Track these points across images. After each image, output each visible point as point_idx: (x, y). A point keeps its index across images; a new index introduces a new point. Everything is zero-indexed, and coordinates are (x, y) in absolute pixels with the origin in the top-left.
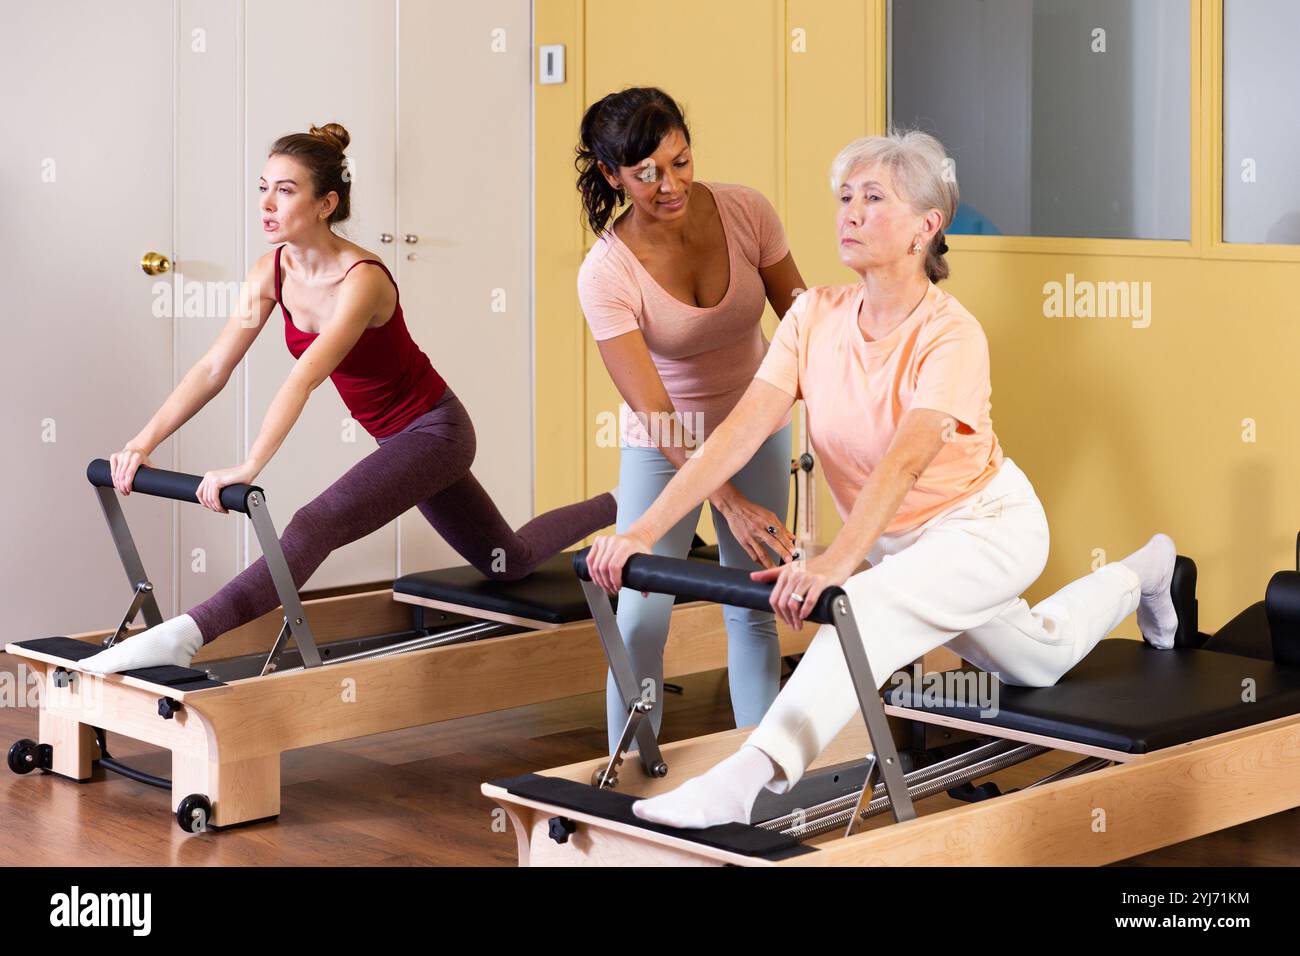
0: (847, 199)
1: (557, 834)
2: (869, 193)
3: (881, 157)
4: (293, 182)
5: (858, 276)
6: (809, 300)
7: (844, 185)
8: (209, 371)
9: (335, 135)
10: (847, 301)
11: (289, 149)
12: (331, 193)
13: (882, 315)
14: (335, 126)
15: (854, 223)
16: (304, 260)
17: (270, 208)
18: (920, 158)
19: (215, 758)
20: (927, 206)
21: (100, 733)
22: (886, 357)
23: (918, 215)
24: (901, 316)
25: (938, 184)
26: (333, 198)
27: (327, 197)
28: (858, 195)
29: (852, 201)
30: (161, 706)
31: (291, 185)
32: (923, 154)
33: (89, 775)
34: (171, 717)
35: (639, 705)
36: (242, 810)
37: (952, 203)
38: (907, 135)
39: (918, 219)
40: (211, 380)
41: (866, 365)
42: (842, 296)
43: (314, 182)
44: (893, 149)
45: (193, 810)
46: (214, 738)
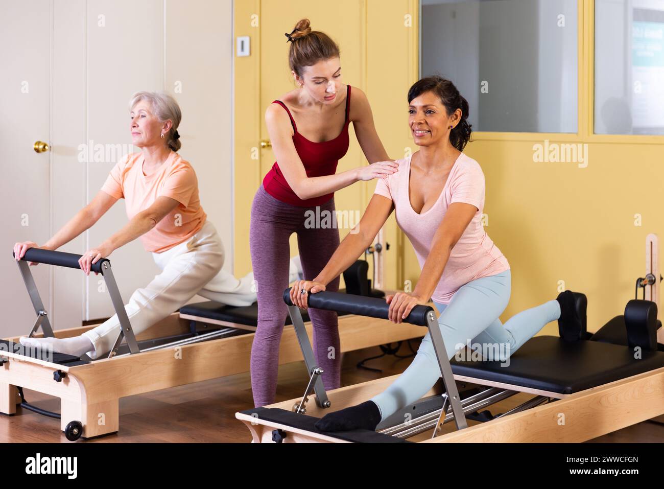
1: (277, 438)
19: (85, 401)
21: (20, 389)
30: (55, 375)
33: (14, 412)
34: (61, 381)
35: (317, 370)
36: (99, 429)
45: (73, 429)
46: (84, 391)
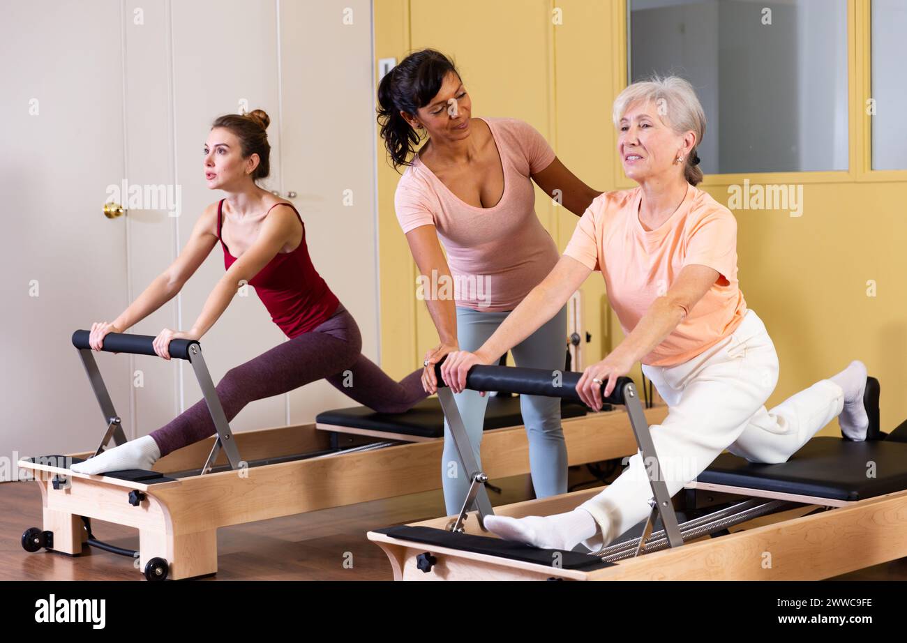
0: (625, 129)
1: (423, 565)
2: (642, 123)
3: (649, 96)
4: (227, 146)
5: (637, 184)
6: (602, 203)
7: (623, 119)
8: (168, 280)
9: (259, 117)
10: (629, 203)
11: (224, 123)
12: (254, 154)
13: (656, 212)
14: (259, 111)
15: (633, 145)
16: (236, 205)
17: (210, 164)
18: (677, 95)
19: (171, 532)
20: (685, 129)
21: (86, 520)
22: (661, 241)
23: (678, 135)
24: (672, 210)
25: (691, 114)
26: (256, 158)
27: (251, 158)
28: (633, 125)
29: (630, 130)
30: (131, 497)
31: (225, 147)
32: (679, 92)
33: (80, 551)
34: (138, 505)
35: (479, 476)
36: (190, 569)
37: (702, 125)
38: (666, 80)
39: (679, 138)
40: (169, 287)
41: (647, 248)
42: (625, 198)
43: (242, 147)
44: (656, 91)
45: (155, 569)
46: (169, 517)
